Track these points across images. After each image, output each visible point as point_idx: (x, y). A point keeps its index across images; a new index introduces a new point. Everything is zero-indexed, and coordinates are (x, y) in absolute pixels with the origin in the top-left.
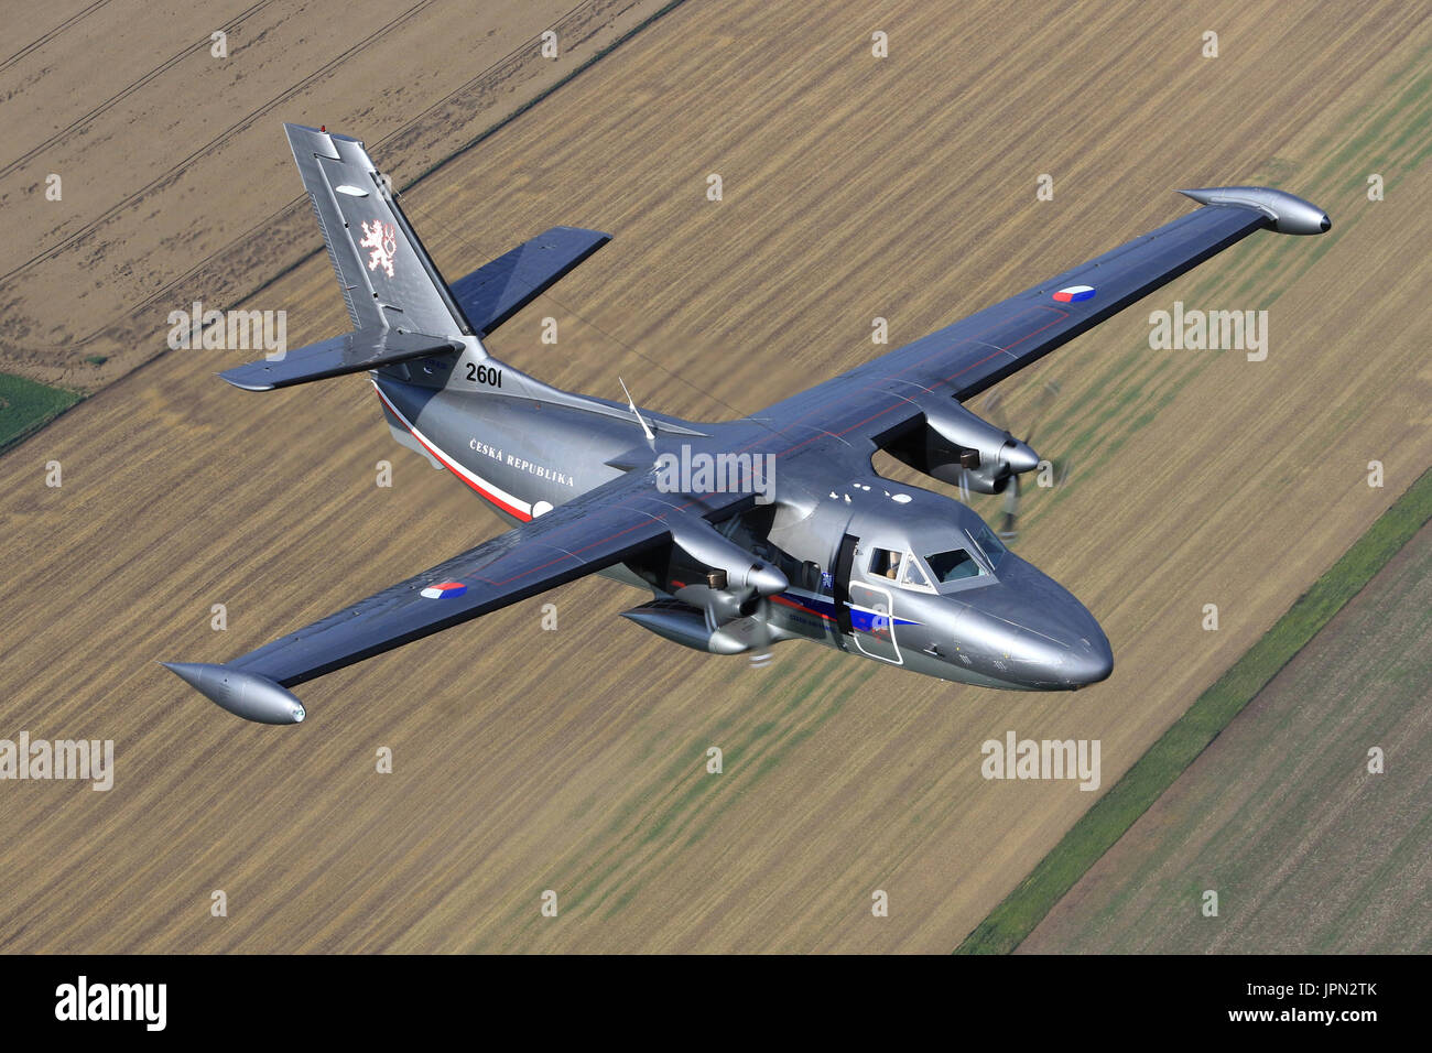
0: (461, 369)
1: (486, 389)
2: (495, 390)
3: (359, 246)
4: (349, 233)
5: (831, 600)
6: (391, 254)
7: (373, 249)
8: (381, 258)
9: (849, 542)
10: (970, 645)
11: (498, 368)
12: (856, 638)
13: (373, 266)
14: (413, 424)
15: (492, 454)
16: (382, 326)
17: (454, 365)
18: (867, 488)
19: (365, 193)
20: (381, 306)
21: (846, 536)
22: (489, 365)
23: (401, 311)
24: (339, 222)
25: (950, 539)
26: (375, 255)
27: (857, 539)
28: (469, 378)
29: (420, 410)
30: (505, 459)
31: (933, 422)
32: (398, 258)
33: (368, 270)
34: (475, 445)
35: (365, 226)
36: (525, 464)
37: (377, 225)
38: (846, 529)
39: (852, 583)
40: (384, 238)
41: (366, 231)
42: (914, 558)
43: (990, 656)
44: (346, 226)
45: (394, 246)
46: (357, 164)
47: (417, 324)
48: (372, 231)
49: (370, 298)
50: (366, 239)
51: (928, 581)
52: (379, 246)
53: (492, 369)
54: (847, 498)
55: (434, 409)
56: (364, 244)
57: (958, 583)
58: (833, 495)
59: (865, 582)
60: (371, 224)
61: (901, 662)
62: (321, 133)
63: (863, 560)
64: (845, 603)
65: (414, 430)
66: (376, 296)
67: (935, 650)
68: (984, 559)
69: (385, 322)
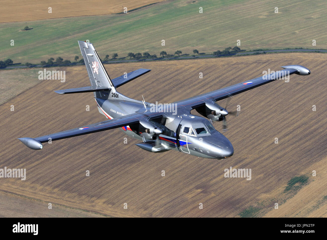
0: (111, 94)
1: (116, 98)
2: (117, 99)
3: (92, 67)
4: (90, 65)
5: (176, 139)
6: (98, 69)
7: (94, 68)
8: (96, 70)
9: (180, 126)
10: (202, 148)
11: (118, 94)
12: (181, 148)
13: (94, 72)
14: (101, 107)
15: (114, 112)
16: (96, 86)
17: (109, 93)
18: (186, 115)
19: (92, 55)
20: (96, 81)
21: (179, 125)
22: (116, 93)
23: (100, 82)
24: (88, 62)
25: (201, 125)
26: (95, 69)
27: (181, 125)
28: (112, 96)
29: (103, 104)
30: (116, 112)
31: (207, 105)
32: (99, 70)
33: (93, 73)
34: (111, 110)
35: (93, 63)
36: (120, 113)
37: (95, 62)
38: (180, 123)
39: (180, 135)
40: (96, 65)
41: (93, 64)
42: (192, 129)
43: (206, 150)
44: (90, 63)
45: (98, 67)
46: (91, 49)
47: (103, 85)
48: (94, 64)
49: (94, 79)
50: (93, 66)
51: (195, 134)
52: (95, 67)
53: (117, 94)
54: (181, 117)
55: (105, 103)
56: (93, 67)
57: (202, 135)
58: (179, 117)
59: (182, 134)
60: (94, 62)
61: (190, 153)
62: (85, 43)
63: (182, 130)
64: (178, 139)
65: (101, 108)
66: (95, 79)
67: (195, 149)
68: (208, 130)
69: (97, 85)
